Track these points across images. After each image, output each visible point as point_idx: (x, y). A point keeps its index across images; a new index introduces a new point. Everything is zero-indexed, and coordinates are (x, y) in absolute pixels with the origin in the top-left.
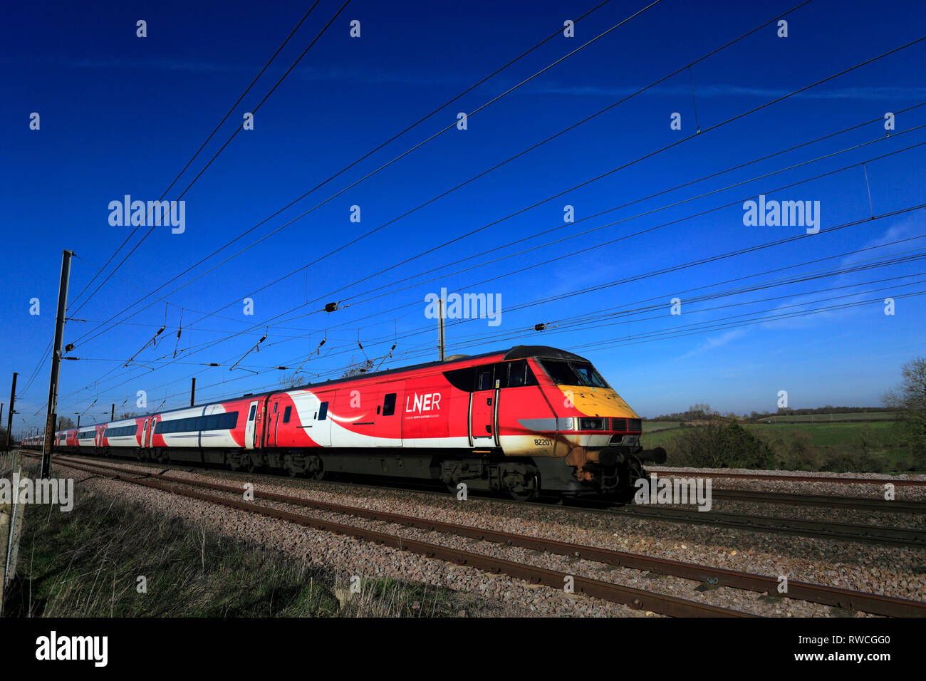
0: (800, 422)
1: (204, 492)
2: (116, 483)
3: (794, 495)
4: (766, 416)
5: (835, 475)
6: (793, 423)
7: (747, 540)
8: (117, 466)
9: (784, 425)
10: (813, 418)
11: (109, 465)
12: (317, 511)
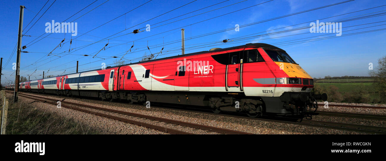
0: (334, 82)
1: (83, 108)
2: (45, 104)
3: (330, 112)
4: (320, 79)
5: (347, 104)
6: (331, 82)
7: (310, 130)
8: (46, 97)
9: (327, 83)
10: (339, 80)
11: (43, 97)
12: (130, 117)
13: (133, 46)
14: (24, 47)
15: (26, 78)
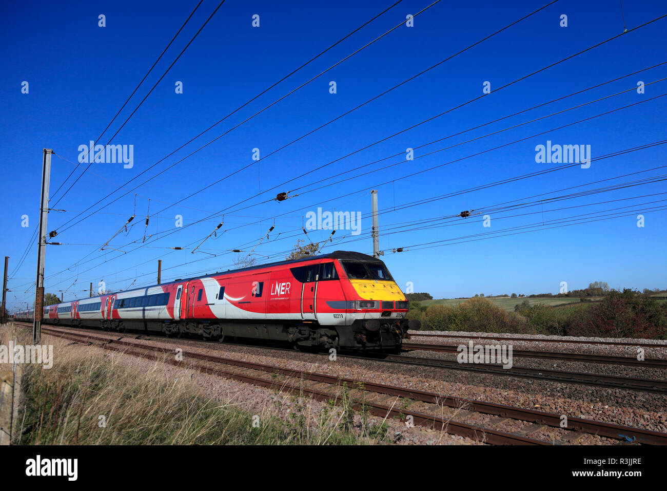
13: (273, 228)
14: (52, 234)
15: (58, 296)
